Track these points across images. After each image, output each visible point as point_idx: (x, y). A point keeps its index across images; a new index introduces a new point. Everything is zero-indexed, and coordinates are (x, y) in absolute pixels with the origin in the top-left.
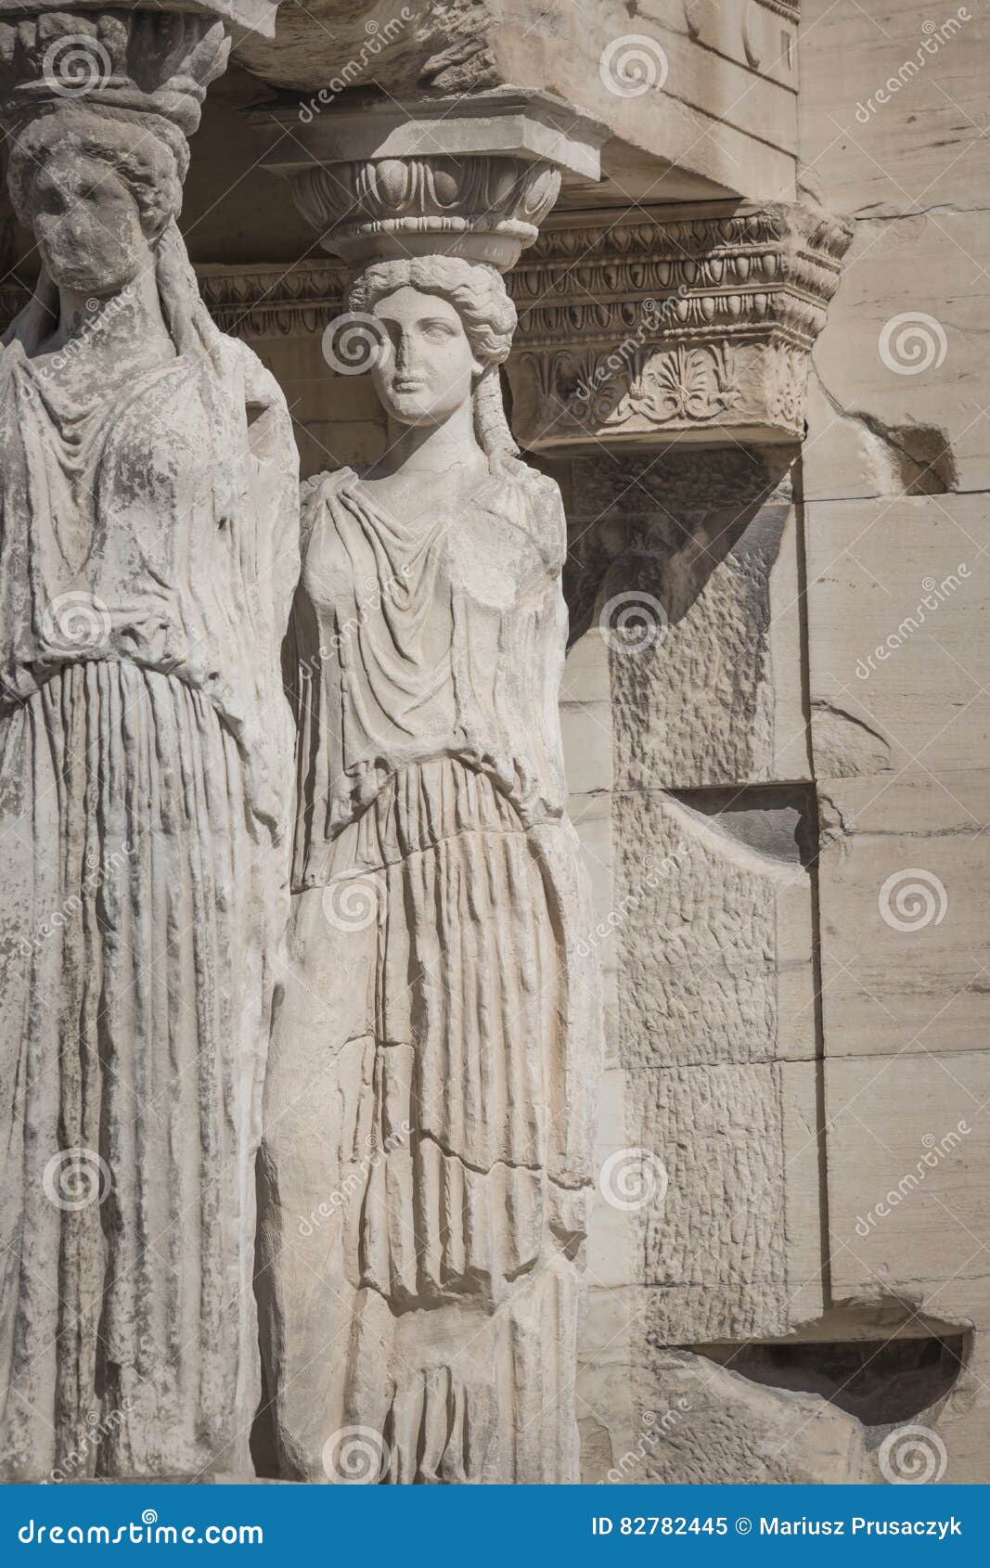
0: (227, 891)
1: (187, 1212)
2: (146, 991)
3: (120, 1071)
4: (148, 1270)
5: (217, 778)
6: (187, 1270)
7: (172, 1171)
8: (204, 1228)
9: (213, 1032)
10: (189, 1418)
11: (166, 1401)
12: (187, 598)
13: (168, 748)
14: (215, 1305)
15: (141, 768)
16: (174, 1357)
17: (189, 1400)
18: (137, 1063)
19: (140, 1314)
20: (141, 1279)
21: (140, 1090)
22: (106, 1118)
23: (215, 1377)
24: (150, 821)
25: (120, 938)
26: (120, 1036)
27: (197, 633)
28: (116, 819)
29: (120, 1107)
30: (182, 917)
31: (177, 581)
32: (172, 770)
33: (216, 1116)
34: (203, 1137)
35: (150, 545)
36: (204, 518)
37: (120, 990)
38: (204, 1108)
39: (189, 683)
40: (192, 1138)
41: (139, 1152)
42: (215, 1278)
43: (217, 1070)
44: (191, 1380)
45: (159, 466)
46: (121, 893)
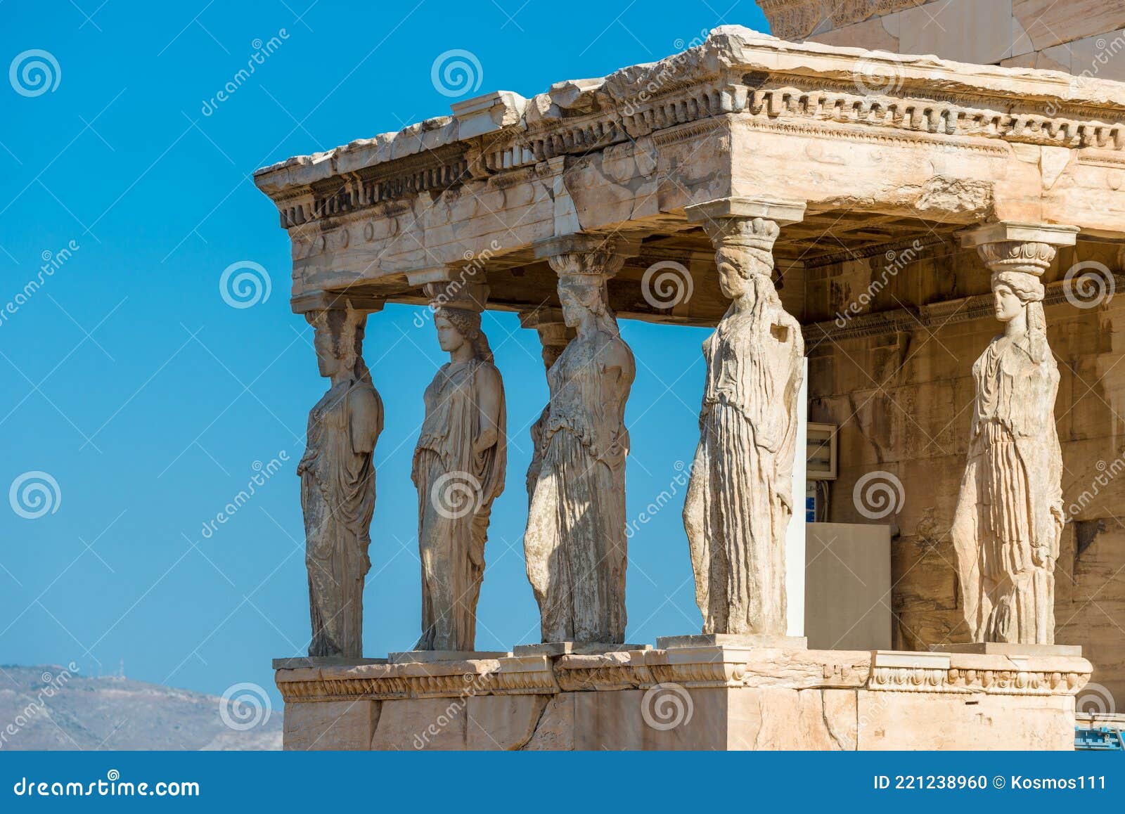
0: (747, 468)
1: (742, 559)
3: (725, 520)
4: (734, 576)
5: (744, 435)
6: (743, 574)
7: (737, 548)
8: (747, 564)
12: (739, 383)
13: (730, 428)
14: (751, 585)
15: (724, 433)
17: (745, 612)
20: (732, 578)
23: (752, 606)
31: (737, 379)
34: (744, 537)
35: (731, 369)
38: (744, 530)
39: (736, 408)
42: (751, 577)
44: (746, 607)
45: (731, 347)
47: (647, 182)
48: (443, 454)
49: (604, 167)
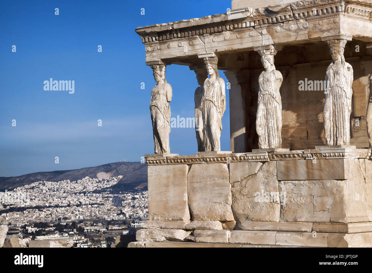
0: (344, 103)
1: (342, 126)
2: (338, 110)
3: (337, 116)
4: (339, 130)
5: (343, 95)
6: (342, 130)
7: (341, 123)
8: (343, 127)
9: (343, 113)
10: (343, 141)
11: (341, 140)
12: (341, 82)
13: (339, 93)
14: (344, 133)
15: (338, 94)
16: (341, 137)
17: (343, 140)
18: (338, 116)
19: (339, 134)
20: (339, 131)
21: (338, 117)
22: (336, 120)
23: (344, 138)
24: (338, 98)
25: (336, 107)
26: (336, 114)
27: (342, 84)
28: (336, 98)
29: (337, 119)
30: (341, 105)
31: (341, 81)
32: (340, 94)
33: (344, 119)
34: (343, 121)
35: (338, 78)
36: (343, 76)
37: (336, 110)
38: (343, 119)
39: (341, 88)
40: (342, 121)
41: (338, 122)
42: (344, 131)
43: (344, 116)
44: (343, 138)
45: (339, 72)
46: (336, 103)
47: (303, 31)
48: (214, 101)
49: (284, 27)
